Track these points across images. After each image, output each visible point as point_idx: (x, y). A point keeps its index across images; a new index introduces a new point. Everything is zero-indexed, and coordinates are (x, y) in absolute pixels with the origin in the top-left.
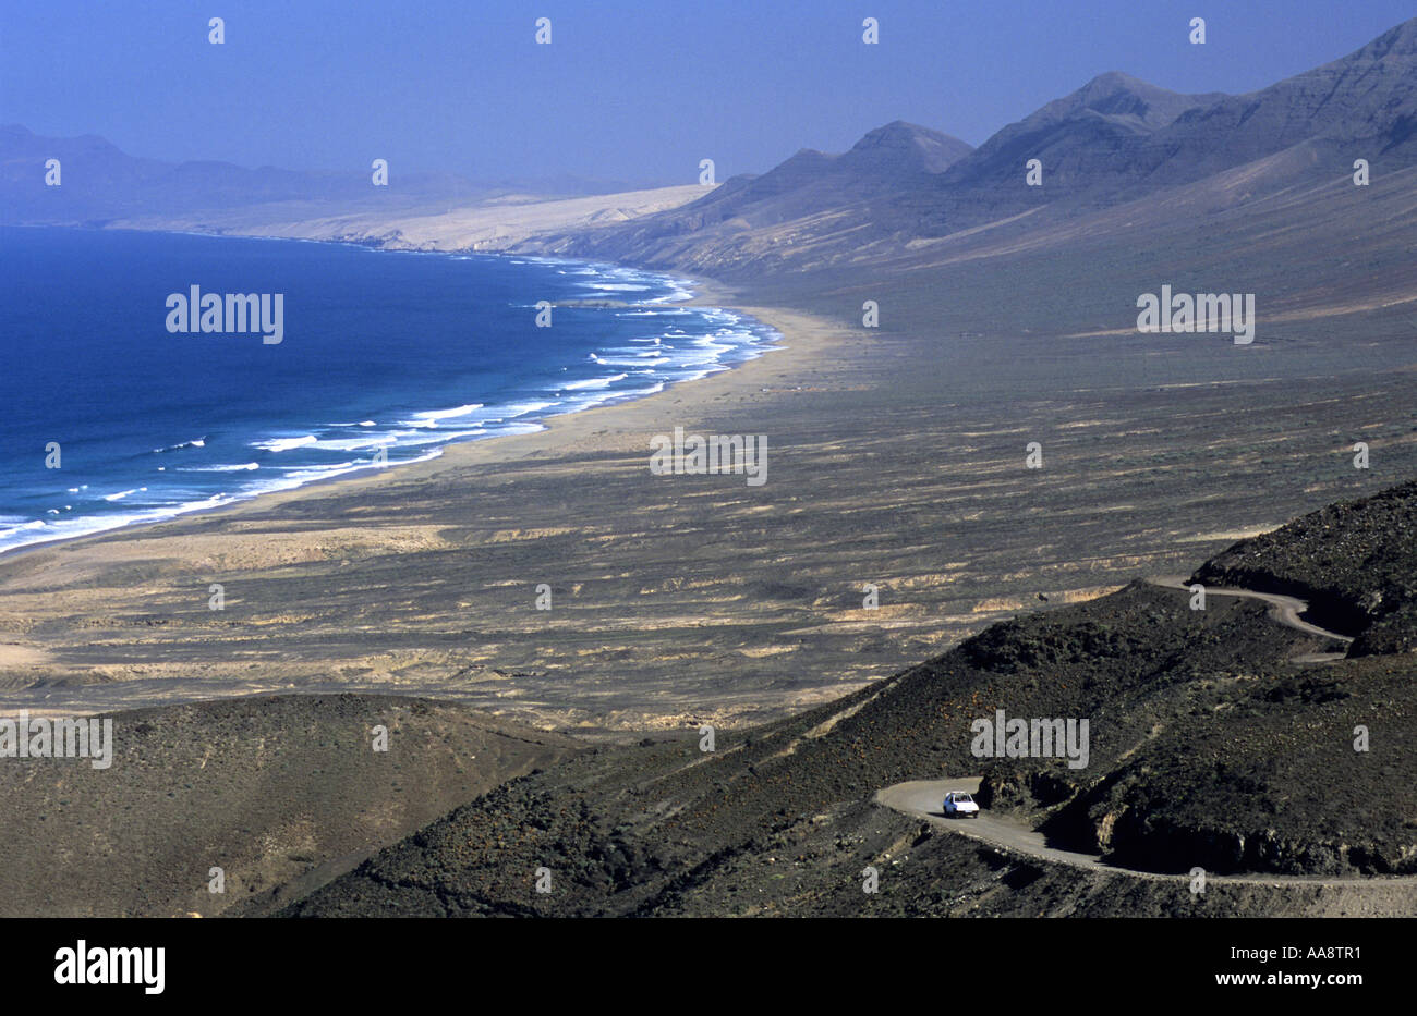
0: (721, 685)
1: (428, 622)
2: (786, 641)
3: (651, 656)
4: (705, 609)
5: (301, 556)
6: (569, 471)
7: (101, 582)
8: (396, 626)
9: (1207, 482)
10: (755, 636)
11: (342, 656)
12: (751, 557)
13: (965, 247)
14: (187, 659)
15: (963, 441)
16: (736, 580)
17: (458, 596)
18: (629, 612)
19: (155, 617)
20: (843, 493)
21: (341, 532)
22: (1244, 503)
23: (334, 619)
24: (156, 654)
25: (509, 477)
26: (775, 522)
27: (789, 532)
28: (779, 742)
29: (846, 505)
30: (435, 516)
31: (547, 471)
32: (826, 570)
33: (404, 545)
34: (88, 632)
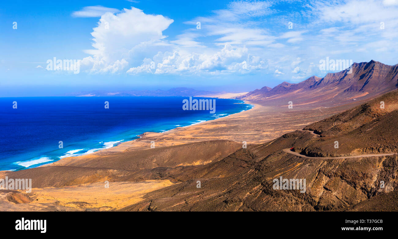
0: (253, 139)
1: (225, 134)
2: (258, 135)
3: (246, 137)
4: (251, 132)
5: (213, 127)
6: (237, 119)
7: (196, 129)
8: (223, 134)
9: (296, 120)
10: (256, 135)
11: (218, 136)
12: (255, 127)
13: (273, 98)
14: (204, 137)
15: (273, 116)
16: (253, 129)
17: (228, 131)
18: (244, 133)
19: (201, 133)
20: (262, 121)
21: (217, 125)
22: (299, 122)
23: (217, 133)
24: (201, 136)
25: (232, 120)
26: (256, 124)
27: (258, 125)
28: (266, 145)
29: (263, 122)
30: (225, 123)
31: (235, 119)
32: (261, 129)
33: (223, 126)
34: (195, 134)
